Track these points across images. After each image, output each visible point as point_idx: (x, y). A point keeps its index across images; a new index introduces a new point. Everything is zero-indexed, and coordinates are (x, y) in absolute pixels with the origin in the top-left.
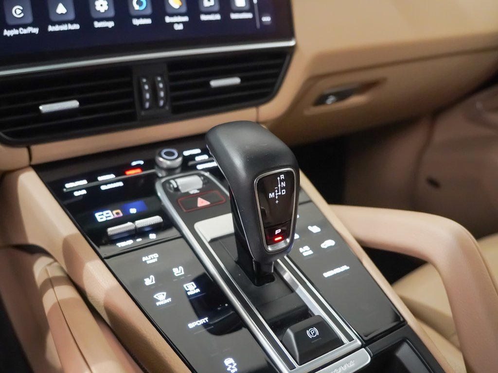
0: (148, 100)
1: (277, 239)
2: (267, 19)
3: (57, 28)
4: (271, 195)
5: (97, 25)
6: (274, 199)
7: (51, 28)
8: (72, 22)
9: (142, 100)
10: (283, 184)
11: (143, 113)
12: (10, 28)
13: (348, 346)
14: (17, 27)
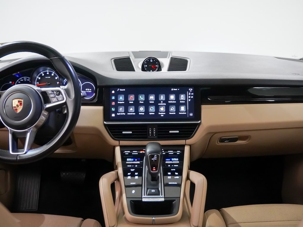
0: (150, 134)
1: (154, 170)
2: (191, 115)
3: (130, 114)
4: (152, 159)
5: (140, 114)
6: (153, 160)
7: (128, 114)
8: (134, 113)
9: (149, 134)
10: (156, 157)
11: (149, 137)
12: (119, 113)
13: (161, 196)
14: (120, 113)
